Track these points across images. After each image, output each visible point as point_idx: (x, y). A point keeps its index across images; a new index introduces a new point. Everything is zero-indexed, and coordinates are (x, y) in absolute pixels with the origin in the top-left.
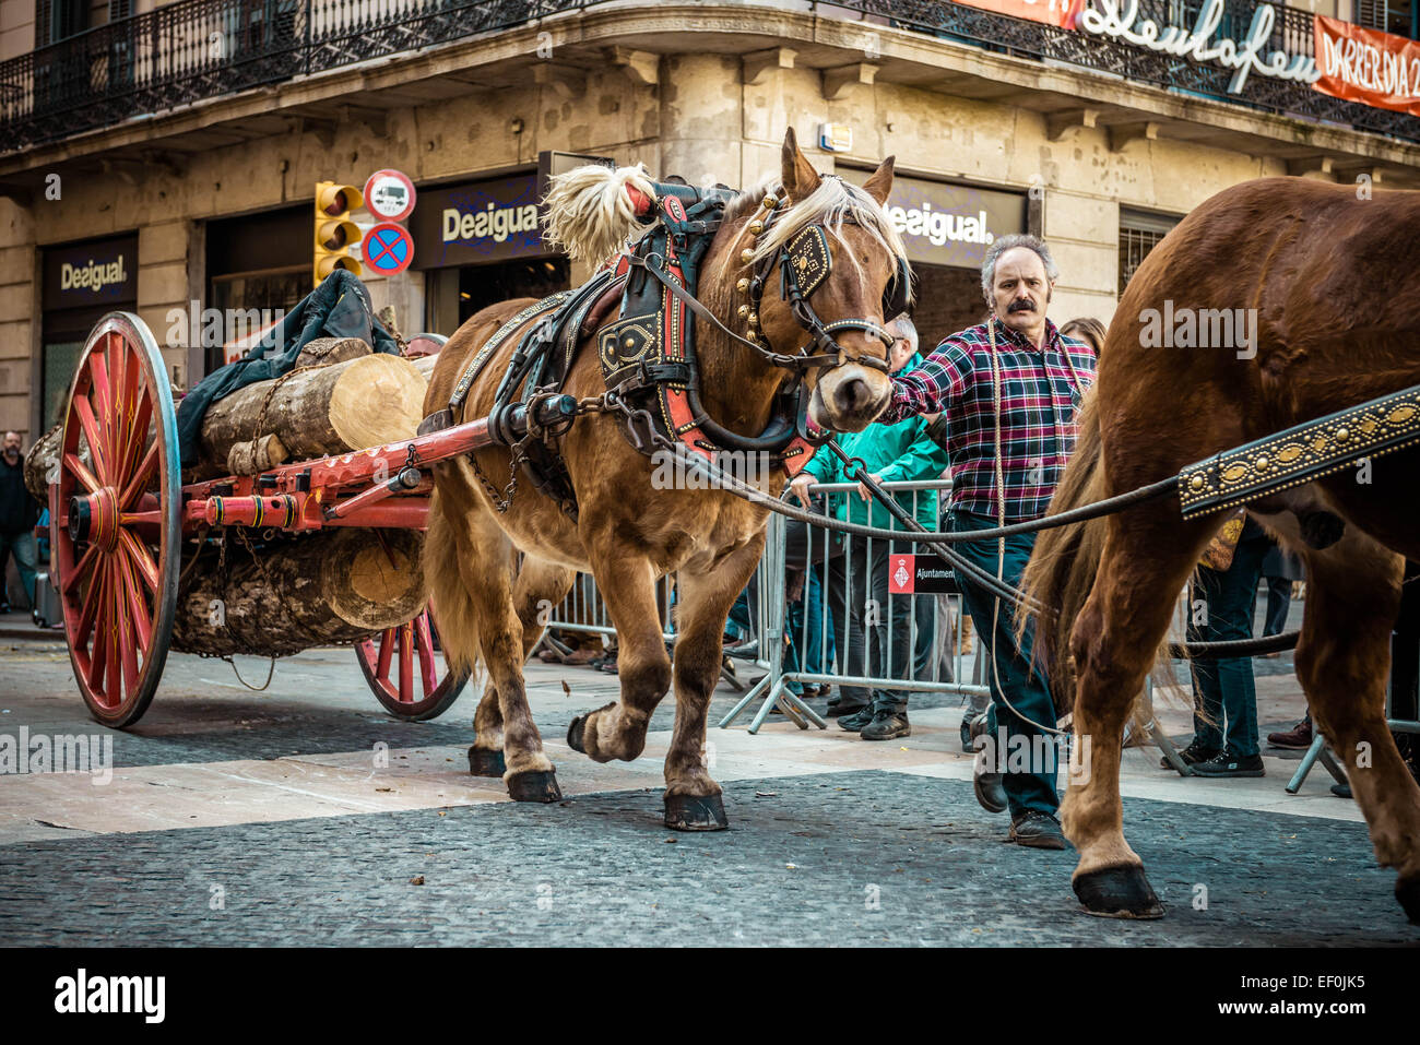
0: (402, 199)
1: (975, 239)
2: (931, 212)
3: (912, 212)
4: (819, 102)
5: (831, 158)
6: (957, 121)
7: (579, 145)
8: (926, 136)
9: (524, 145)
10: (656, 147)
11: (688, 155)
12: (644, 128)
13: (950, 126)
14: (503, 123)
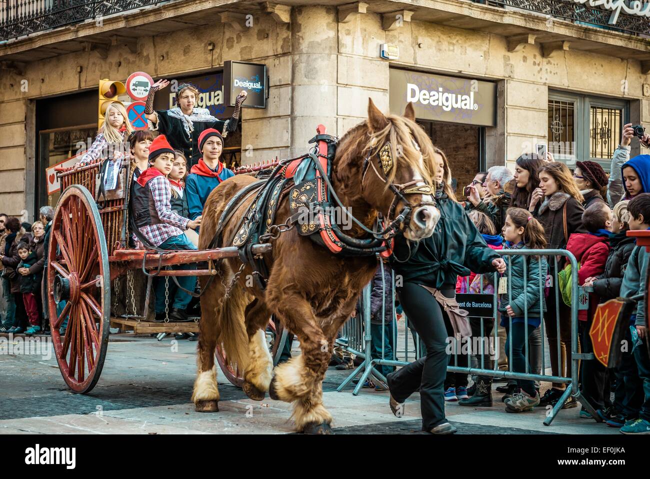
0: (147, 88)
1: (468, 107)
2: (443, 93)
3: (432, 93)
4: (380, 32)
5: (387, 63)
6: (457, 41)
7: (246, 57)
8: (440, 50)
9: (214, 57)
10: (290, 58)
11: (308, 62)
12: (282, 47)
13: (454, 44)
14: (203, 45)
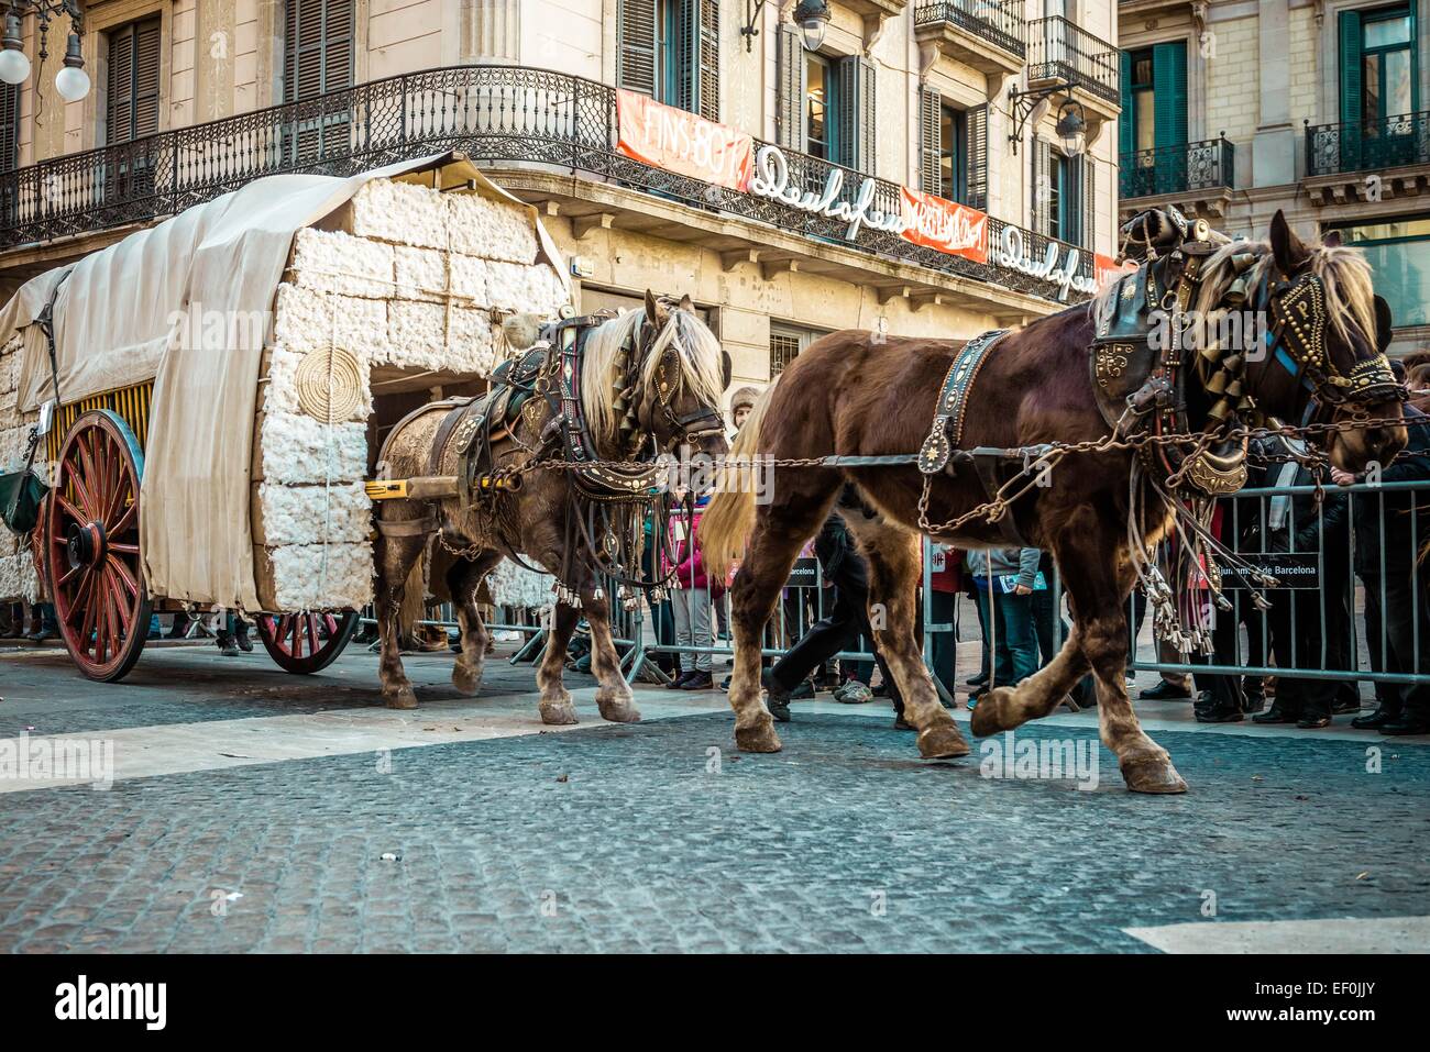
4: (570, 239)
5: (579, 282)
6: (663, 256)
8: (643, 266)
13: (659, 260)
